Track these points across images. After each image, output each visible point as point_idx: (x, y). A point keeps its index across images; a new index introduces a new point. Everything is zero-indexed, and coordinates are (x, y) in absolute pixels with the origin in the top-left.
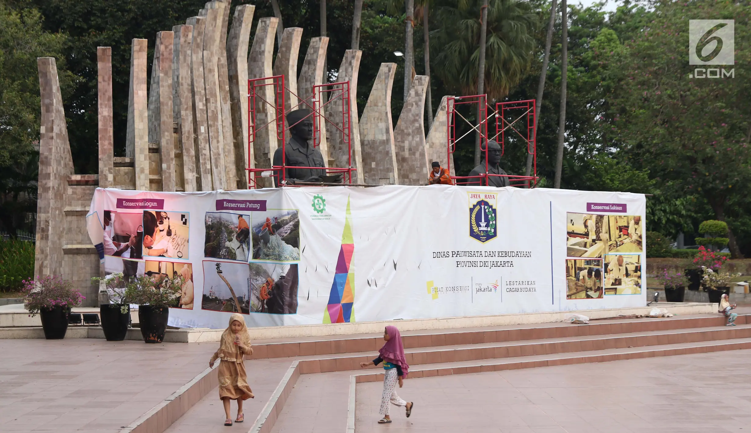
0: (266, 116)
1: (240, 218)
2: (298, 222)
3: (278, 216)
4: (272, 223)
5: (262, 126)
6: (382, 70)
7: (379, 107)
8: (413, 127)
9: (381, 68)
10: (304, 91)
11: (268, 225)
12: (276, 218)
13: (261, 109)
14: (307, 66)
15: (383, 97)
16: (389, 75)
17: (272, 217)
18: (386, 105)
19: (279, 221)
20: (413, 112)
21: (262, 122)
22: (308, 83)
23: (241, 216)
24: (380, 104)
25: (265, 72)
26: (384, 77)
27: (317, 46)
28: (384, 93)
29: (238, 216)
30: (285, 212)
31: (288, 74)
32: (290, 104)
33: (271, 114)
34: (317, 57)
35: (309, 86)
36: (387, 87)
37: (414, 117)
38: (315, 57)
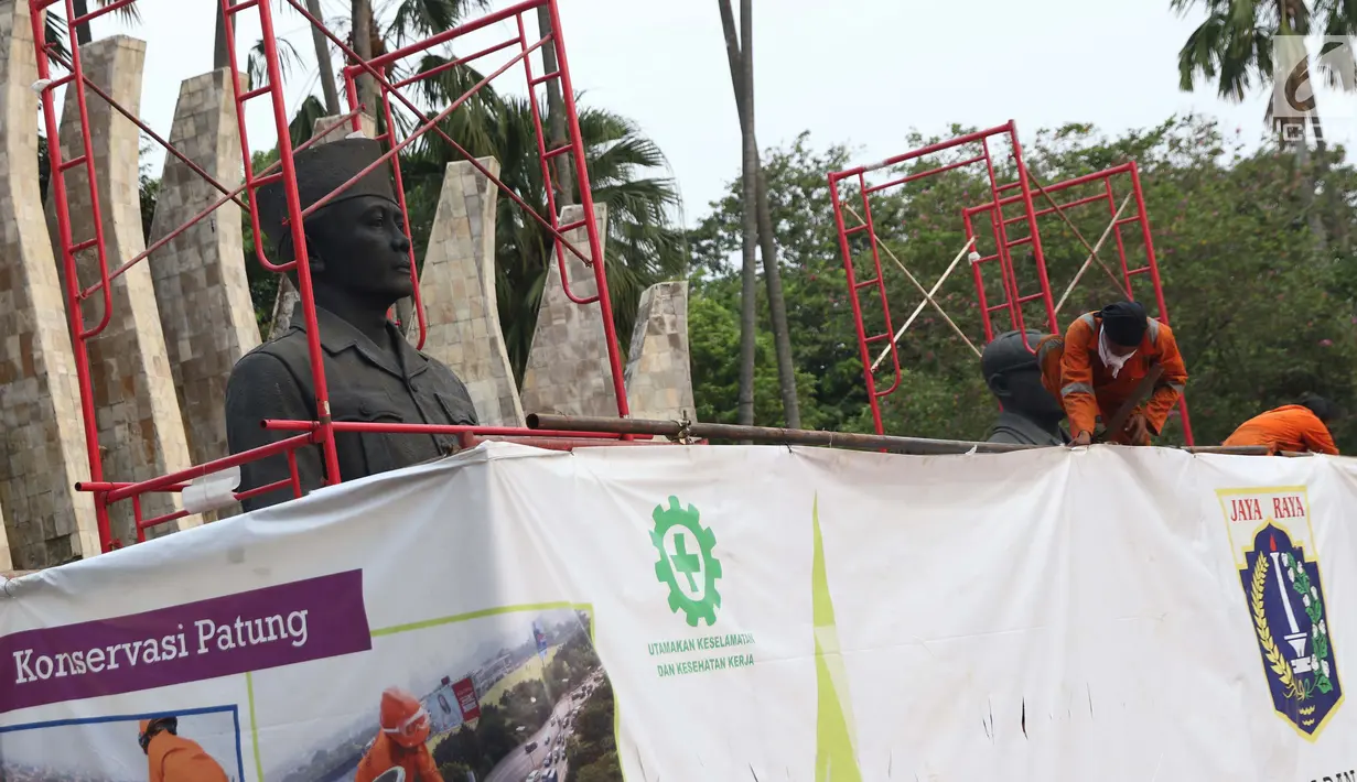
0: (43, 385)
1: (161, 740)
2: (605, 695)
3: (474, 668)
4: (439, 723)
5: (32, 431)
6: (452, 189)
7: (461, 325)
8: (584, 387)
9: (447, 182)
10: (176, 284)
11: (399, 750)
12: (464, 687)
13: (18, 364)
14: (177, 189)
15: (470, 287)
16: (482, 202)
17: (431, 682)
18: (485, 315)
19: (490, 698)
20: (573, 338)
21: (26, 414)
22: (191, 253)
23: (164, 723)
24: (463, 314)
25: (19, 215)
26: (463, 212)
27: (208, 106)
28: (473, 271)
29: (135, 729)
30: (517, 628)
31: (111, 220)
32: (134, 332)
33: (63, 378)
34: (214, 148)
35: (192, 260)
36: (479, 246)
37: (583, 355)
38: (204, 147)
